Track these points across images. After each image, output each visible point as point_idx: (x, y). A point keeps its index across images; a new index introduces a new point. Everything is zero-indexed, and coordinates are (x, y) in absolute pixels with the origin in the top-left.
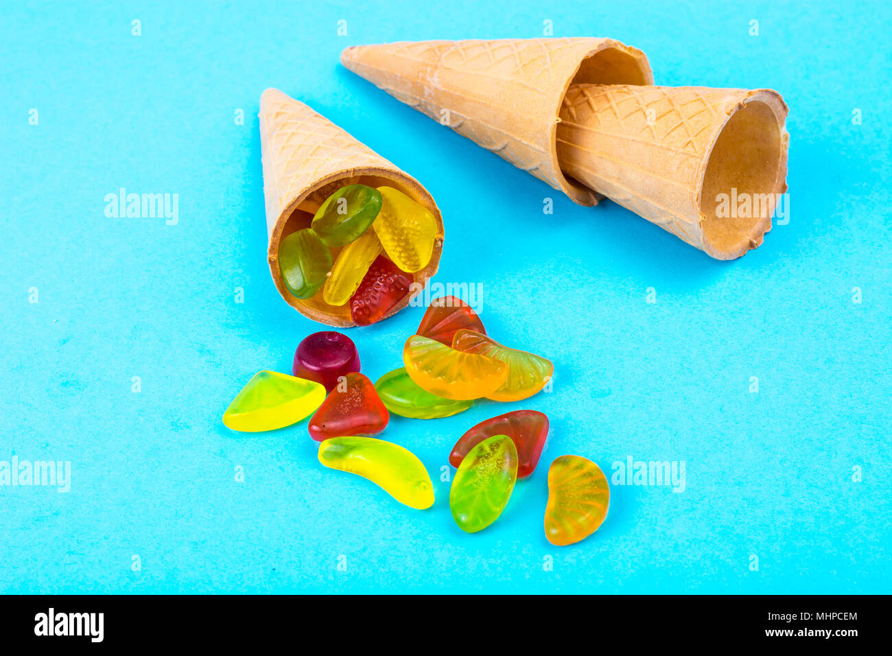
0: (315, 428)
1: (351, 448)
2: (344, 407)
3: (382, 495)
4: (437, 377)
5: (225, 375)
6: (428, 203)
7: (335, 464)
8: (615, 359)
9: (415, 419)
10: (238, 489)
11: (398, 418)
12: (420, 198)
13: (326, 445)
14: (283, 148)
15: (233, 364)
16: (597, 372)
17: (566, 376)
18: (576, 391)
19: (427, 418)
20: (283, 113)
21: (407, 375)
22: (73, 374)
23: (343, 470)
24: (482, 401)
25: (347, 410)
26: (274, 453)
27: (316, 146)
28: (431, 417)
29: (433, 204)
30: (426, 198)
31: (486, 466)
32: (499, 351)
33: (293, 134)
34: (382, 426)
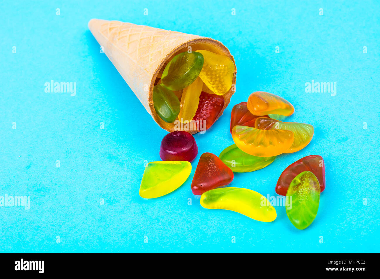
0: (195, 187)
1: (220, 195)
2: (209, 172)
3: (244, 218)
4: (257, 145)
5: (128, 168)
6: (226, 53)
7: (211, 206)
8: (342, 120)
9: (246, 172)
10: (160, 231)
11: (236, 174)
12: (222, 51)
13: (204, 196)
14: (129, 44)
15: (131, 162)
16: (336, 129)
17: (320, 133)
18: (328, 141)
19: (253, 170)
20: (113, 28)
21: (237, 148)
22: (40, 184)
23: (216, 209)
24: (283, 155)
25: (211, 174)
26: (172, 207)
27: (152, 38)
28: (255, 170)
29: (229, 53)
30: (225, 51)
31: (304, 190)
32: (283, 126)
33: (130, 35)
34: (230, 180)
